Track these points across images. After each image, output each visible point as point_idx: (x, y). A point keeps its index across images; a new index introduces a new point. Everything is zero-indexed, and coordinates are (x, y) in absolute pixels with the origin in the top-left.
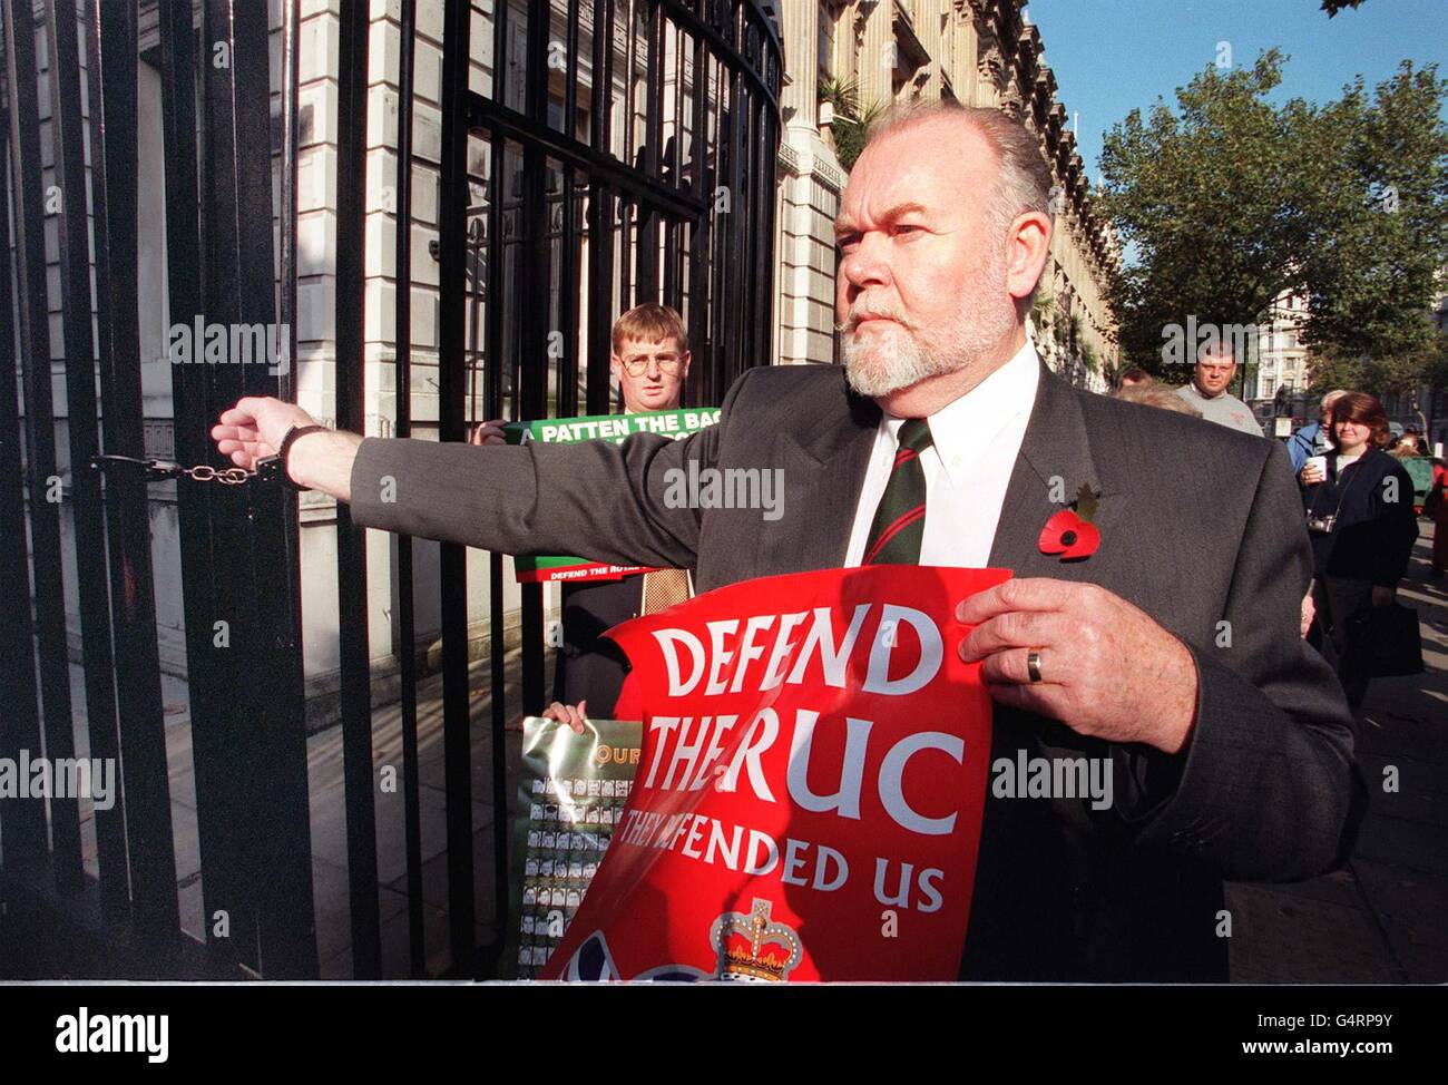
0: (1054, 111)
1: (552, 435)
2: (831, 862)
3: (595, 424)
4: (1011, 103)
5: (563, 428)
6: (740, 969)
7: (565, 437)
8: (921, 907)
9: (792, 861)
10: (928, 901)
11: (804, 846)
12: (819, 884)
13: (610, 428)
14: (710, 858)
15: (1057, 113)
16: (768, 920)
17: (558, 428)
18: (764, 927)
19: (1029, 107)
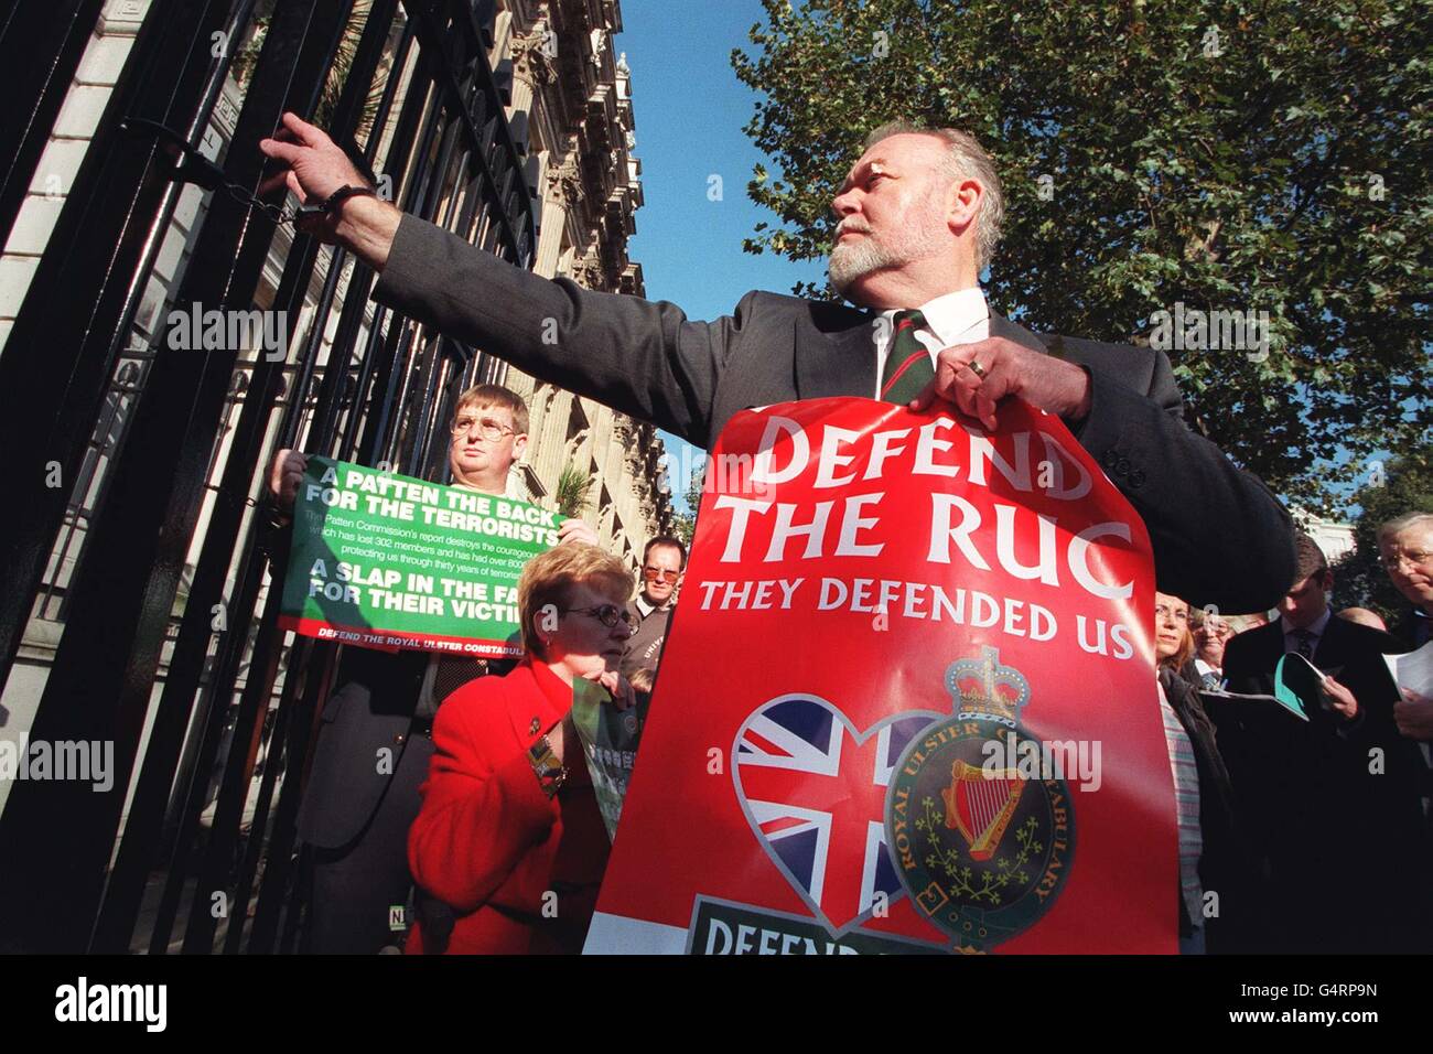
0: (655, 445)
1: (357, 482)
2: (1042, 618)
3: (404, 484)
4: (623, 429)
5: (370, 478)
6: (976, 708)
7: (369, 488)
8: (1117, 655)
9: (1010, 617)
10: (1121, 651)
11: (1020, 604)
12: (1035, 634)
13: (418, 493)
14: (936, 616)
15: (656, 446)
16: (997, 663)
17: (365, 477)
18: (994, 670)
19: (636, 436)
